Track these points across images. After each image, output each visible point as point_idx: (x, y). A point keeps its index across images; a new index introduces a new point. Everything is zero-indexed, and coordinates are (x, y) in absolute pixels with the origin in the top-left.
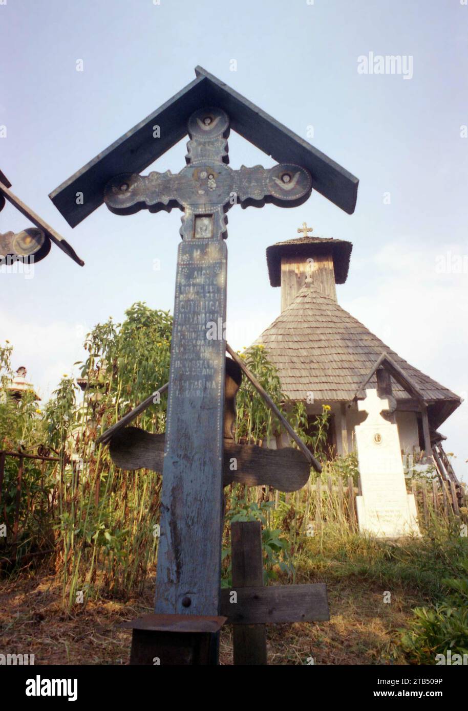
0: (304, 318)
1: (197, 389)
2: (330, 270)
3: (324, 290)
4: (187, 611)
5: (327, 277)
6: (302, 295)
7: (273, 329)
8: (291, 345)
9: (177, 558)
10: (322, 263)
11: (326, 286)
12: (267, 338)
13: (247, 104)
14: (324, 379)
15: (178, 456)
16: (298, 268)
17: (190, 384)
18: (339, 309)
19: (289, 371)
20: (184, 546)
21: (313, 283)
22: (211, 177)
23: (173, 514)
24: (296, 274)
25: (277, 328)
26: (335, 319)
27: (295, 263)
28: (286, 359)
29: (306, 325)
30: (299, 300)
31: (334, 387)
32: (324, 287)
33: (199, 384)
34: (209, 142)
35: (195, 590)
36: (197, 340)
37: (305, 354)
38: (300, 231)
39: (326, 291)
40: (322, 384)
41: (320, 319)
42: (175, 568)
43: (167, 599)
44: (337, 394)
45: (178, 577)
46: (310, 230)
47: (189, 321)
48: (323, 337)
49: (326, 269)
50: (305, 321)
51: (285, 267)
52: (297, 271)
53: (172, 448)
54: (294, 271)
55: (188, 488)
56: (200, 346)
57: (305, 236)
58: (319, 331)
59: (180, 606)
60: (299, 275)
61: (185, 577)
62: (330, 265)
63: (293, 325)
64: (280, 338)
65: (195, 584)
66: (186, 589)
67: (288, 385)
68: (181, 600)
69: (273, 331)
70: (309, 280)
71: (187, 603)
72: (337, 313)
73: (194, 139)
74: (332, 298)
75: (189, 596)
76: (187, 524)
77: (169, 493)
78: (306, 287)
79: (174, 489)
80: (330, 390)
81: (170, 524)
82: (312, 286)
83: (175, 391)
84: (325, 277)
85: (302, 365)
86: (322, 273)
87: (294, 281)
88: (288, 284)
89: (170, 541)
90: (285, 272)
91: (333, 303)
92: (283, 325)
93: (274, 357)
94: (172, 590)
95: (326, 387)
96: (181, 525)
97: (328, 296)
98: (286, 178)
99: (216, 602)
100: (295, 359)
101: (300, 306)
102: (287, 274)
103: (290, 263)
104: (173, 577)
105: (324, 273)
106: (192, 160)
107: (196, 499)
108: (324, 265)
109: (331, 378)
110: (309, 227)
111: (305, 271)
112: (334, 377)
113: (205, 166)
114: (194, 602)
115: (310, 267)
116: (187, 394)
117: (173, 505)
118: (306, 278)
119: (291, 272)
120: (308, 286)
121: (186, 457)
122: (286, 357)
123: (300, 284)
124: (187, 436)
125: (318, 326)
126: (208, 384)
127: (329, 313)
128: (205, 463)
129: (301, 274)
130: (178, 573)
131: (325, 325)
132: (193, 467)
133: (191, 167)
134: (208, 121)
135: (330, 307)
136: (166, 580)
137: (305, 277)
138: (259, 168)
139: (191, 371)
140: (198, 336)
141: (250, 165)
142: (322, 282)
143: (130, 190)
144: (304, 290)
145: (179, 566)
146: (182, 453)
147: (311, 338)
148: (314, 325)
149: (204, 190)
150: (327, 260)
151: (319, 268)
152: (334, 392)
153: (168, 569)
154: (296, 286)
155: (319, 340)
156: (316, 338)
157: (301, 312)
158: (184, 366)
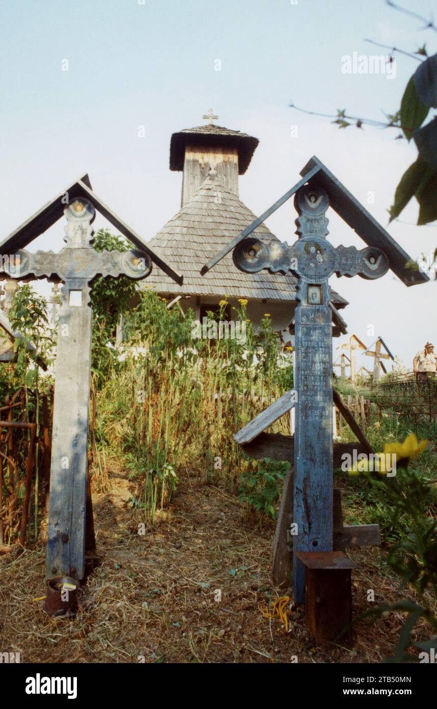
0: (208, 212)
1: (316, 416)
2: (235, 164)
3: (227, 183)
4: (315, 548)
5: (231, 170)
6: (207, 187)
7: (177, 220)
8: (196, 239)
9: (308, 519)
10: (227, 155)
11: (230, 180)
12: (172, 229)
13: (351, 198)
14: (227, 276)
15: (307, 459)
16: (203, 158)
17: (312, 412)
18: (242, 206)
19: (194, 264)
20: (313, 512)
21: (216, 175)
22: (318, 252)
23: (305, 494)
24: (200, 164)
25: (182, 220)
26: (238, 216)
27: (199, 152)
28: (191, 253)
29: (210, 219)
30: (204, 192)
31: (237, 284)
32: (228, 181)
33: (318, 412)
34: (315, 219)
35: (320, 537)
36: (315, 382)
37: (210, 249)
38: (205, 117)
39: (229, 186)
40: (226, 280)
41: (224, 214)
42: (307, 525)
43: (303, 543)
44: (239, 291)
45: (310, 530)
46: (215, 118)
47: (309, 368)
48: (226, 233)
49: (230, 162)
50: (209, 215)
51: (189, 156)
52: (201, 161)
53: (302, 453)
54: (198, 161)
55: (313, 478)
56: (317, 386)
57: (210, 123)
58: (223, 227)
59: (311, 545)
60: (203, 166)
61: (313, 530)
62: (234, 158)
63: (197, 219)
64: (185, 230)
65: (320, 533)
66: (314, 536)
67: (194, 279)
68: (312, 542)
69: (178, 223)
70: (213, 172)
71: (315, 544)
72: (240, 210)
73: (304, 214)
74: (235, 193)
75: (316, 540)
76: (313, 500)
77: (302, 482)
78: (210, 179)
79: (305, 479)
80: (233, 287)
81: (303, 500)
82: (216, 178)
83: (302, 416)
84: (229, 170)
85: (207, 259)
86: (226, 166)
87: (198, 171)
88: (191, 174)
89: (304, 510)
90: (189, 161)
91: (237, 199)
92: (187, 217)
93: (179, 249)
94: (307, 537)
95: (229, 283)
96: (310, 500)
97: (231, 190)
98: (372, 260)
99: (332, 542)
100: (199, 254)
101: (204, 199)
102: (191, 163)
103: (195, 152)
104: (307, 530)
105: (228, 166)
106: (304, 234)
107: (318, 485)
108: (229, 158)
109: (234, 275)
110: (215, 114)
111: (210, 162)
112: (237, 275)
113: (313, 241)
114: (319, 543)
115: (214, 159)
116: (310, 419)
117: (305, 489)
118: (210, 169)
119: (195, 162)
120: (212, 178)
121: (311, 460)
122: (191, 251)
123: (203, 175)
124: (311, 447)
125: (222, 221)
126: (324, 413)
127: (232, 209)
128: (323, 463)
129: (205, 164)
130: (310, 528)
131: (228, 221)
132: (316, 465)
133: (303, 241)
134: (313, 199)
135: (234, 203)
136: (302, 532)
137: (208, 168)
138: (353, 249)
139: (312, 403)
140: (316, 379)
141: (347, 245)
142: (225, 175)
143: (257, 256)
144: (207, 181)
145: (310, 524)
146: (309, 457)
147: (215, 233)
148: (218, 220)
149: (314, 263)
150: (232, 153)
151: (224, 161)
152: (237, 289)
153: (303, 526)
154: (199, 176)
155: (223, 236)
156: (219, 233)
157: (205, 205)
158: (307, 400)
